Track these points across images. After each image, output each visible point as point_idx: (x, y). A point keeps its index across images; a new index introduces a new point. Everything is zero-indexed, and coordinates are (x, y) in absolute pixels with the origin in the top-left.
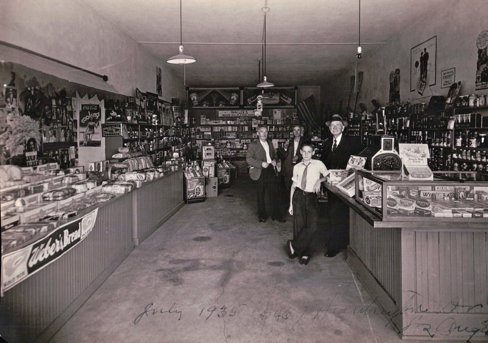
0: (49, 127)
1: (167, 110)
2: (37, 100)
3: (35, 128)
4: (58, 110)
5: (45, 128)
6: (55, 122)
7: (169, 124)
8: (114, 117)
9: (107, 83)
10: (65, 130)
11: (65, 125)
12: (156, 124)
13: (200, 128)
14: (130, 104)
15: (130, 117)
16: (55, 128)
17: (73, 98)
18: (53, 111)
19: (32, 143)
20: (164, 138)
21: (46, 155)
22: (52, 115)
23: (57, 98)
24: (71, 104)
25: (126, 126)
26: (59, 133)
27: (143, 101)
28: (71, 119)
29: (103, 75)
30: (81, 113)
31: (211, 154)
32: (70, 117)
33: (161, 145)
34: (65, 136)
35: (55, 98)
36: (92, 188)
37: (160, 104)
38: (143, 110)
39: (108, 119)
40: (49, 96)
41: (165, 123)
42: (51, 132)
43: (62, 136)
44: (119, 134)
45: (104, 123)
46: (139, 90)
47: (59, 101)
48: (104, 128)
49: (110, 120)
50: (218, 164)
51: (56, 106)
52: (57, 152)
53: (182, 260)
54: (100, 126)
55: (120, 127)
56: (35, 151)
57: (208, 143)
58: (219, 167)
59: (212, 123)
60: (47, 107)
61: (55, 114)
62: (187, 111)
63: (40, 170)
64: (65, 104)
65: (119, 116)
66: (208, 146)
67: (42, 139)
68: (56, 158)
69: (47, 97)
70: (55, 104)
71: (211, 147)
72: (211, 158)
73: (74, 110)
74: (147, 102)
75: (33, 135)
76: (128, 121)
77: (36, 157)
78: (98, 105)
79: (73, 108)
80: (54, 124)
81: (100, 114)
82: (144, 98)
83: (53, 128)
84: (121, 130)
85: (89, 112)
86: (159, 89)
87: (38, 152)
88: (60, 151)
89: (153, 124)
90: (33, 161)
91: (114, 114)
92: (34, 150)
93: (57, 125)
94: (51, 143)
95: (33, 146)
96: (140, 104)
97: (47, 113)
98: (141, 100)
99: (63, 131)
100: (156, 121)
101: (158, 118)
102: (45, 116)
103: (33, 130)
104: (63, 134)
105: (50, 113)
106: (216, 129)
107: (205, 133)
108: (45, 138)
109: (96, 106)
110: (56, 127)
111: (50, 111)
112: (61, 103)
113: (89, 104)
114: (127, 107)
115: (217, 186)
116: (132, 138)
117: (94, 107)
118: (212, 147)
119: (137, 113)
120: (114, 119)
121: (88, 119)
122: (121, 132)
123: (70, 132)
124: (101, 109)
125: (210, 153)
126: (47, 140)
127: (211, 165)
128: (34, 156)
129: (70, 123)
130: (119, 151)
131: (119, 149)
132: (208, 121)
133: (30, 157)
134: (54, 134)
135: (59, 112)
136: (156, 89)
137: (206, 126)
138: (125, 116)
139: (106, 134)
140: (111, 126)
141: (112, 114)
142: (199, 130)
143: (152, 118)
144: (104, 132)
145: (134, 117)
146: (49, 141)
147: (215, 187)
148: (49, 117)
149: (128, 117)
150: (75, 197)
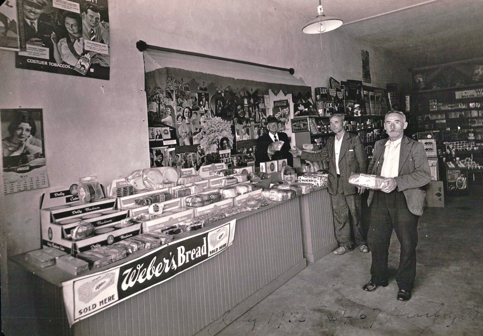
0: (242, 126)
1: (378, 98)
2: (227, 101)
3: (227, 128)
4: (251, 108)
5: (237, 127)
6: (248, 121)
7: (381, 113)
8: (301, 111)
9: (293, 76)
10: (258, 127)
11: (258, 123)
12: (359, 115)
13: (430, 116)
14: (323, 96)
15: (322, 110)
16: (249, 127)
17: (265, 96)
18: (245, 110)
19: (225, 142)
20: (375, 131)
21: (240, 153)
22: (245, 114)
23: (249, 97)
24: (264, 102)
25: (314, 121)
26: (252, 131)
27: (340, 91)
28: (264, 117)
29: (289, 68)
30: (273, 110)
31: (432, 149)
32: (263, 114)
33: (368, 138)
34: (259, 133)
35: (246, 97)
36: (244, 193)
37: (365, 92)
38: (341, 101)
39: (297, 113)
40: (241, 96)
41: (375, 113)
42: (244, 130)
43: (255, 133)
44: (306, 129)
45: (293, 118)
46: (334, 79)
47: (251, 100)
48: (293, 123)
49: (298, 115)
50: (448, 163)
51: (248, 105)
52: (251, 149)
53: (354, 303)
54: (290, 122)
55: (307, 121)
56: (229, 149)
57: (427, 136)
58: (450, 166)
59: (447, 108)
60: (239, 107)
61: (247, 113)
62: (409, 97)
63: (203, 170)
64: (257, 103)
65: (306, 109)
66: (427, 138)
67: (235, 138)
68: (250, 155)
69: (239, 97)
70: (247, 103)
71: (431, 140)
72: (432, 155)
73: (267, 108)
74: (345, 91)
75: (225, 134)
76: (319, 115)
77: (230, 154)
78: (287, 100)
79: (266, 106)
80: (247, 123)
81: (289, 109)
82: (342, 88)
83: (246, 126)
84: (308, 124)
85: (280, 108)
86: (367, 75)
87: (231, 150)
88: (254, 148)
89: (355, 115)
90: (227, 158)
91: (301, 108)
92: (227, 148)
93: (250, 123)
94: (245, 140)
95: (226, 144)
96: (337, 94)
97: (239, 112)
98: (338, 90)
99: (256, 128)
100: (359, 112)
101: (362, 107)
102: (237, 115)
103: (225, 129)
104: (257, 131)
105: (242, 112)
106: (453, 116)
107: (437, 122)
108: (239, 136)
109: (285, 102)
110: (249, 125)
111: (242, 110)
112: (253, 102)
113: (280, 100)
114: (319, 100)
115: (442, 192)
116: (323, 132)
117: (284, 102)
118: (434, 140)
119: (331, 105)
120: (302, 113)
121: (280, 115)
122: (308, 127)
123: (264, 130)
124: (289, 104)
125: (430, 149)
126: (240, 138)
127: (432, 164)
128: (228, 154)
129: (264, 120)
130: (304, 147)
131: (303, 146)
132: (440, 106)
133: (224, 155)
134: (248, 131)
135: (251, 111)
136: (361, 76)
137: (439, 112)
138: (316, 109)
139: (295, 130)
140: (299, 121)
141: (299, 108)
142: (428, 118)
143: (353, 109)
144: (293, 127)
145: (328, 109)
146: (242, 138)
147: (439, 195)
148: (242, 116)
149: (319, 110)
150: (218, 204)
